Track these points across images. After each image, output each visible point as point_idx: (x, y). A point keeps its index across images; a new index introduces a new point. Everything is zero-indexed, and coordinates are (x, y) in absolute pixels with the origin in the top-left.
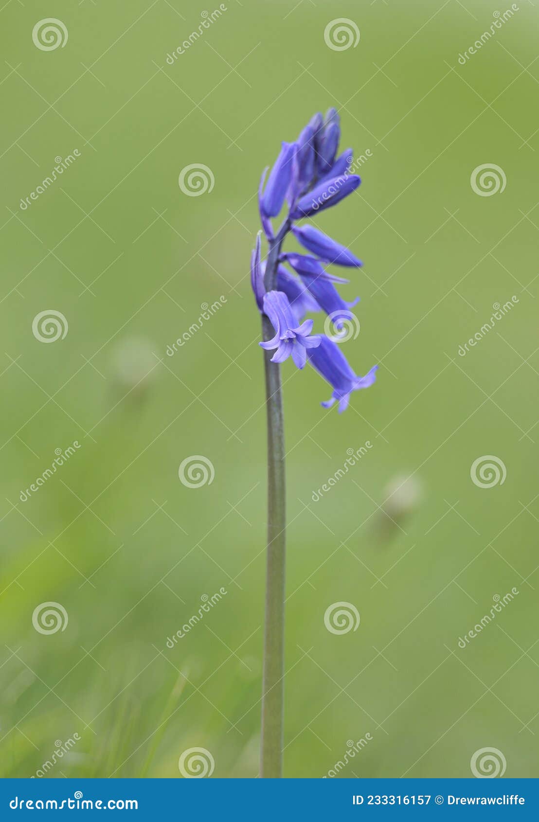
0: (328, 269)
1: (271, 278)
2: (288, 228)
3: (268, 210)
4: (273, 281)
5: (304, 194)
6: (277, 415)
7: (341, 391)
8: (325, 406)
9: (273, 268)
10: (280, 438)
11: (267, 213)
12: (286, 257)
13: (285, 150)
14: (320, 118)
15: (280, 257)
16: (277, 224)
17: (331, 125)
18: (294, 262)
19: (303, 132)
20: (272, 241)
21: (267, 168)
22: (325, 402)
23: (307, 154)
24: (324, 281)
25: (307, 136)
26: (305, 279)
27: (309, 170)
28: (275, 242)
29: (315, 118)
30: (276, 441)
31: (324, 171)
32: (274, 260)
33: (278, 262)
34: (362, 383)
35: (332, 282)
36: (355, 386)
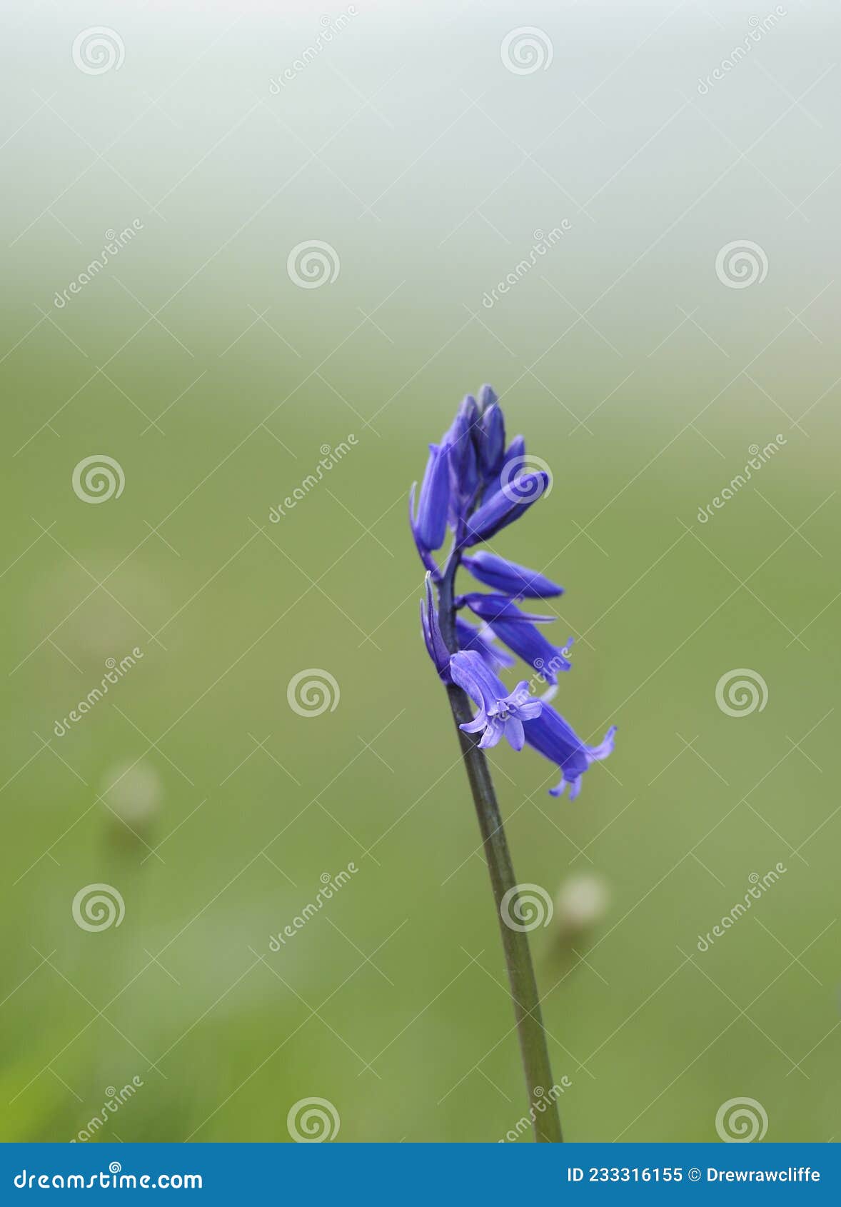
0: (525, 607)
1: (449, 635)
2: (458, 560)
3: (427, 539)
4: (453, 637)
5: (471, 511)
6: (494, 819)
7: (574, 770)
8: (554, 794)
9: (449, 619)
10: (504, 849)
11: (426, 546)
12: (465, 601)
13: (436, 454)
14: (472, 401)
15: (456, 602)
16: (442, 559)
17: (490, 409)
18: (476, 606)
19: (454, 425)
20: (440, 583)
21: (415, 484)
22: (553, 789)
23: (466, 455)
24: (522, 625)
25: (461, 430)
26: (497, 626)
27: (472, 476)
28: (445, 583)
29: (465, 402)
30: (499, 855)
31: (492, 475)
32: (449, 607)
33: (455, 609)
34: (596, 754)
35: (534, 623)
36: (589, 759)
